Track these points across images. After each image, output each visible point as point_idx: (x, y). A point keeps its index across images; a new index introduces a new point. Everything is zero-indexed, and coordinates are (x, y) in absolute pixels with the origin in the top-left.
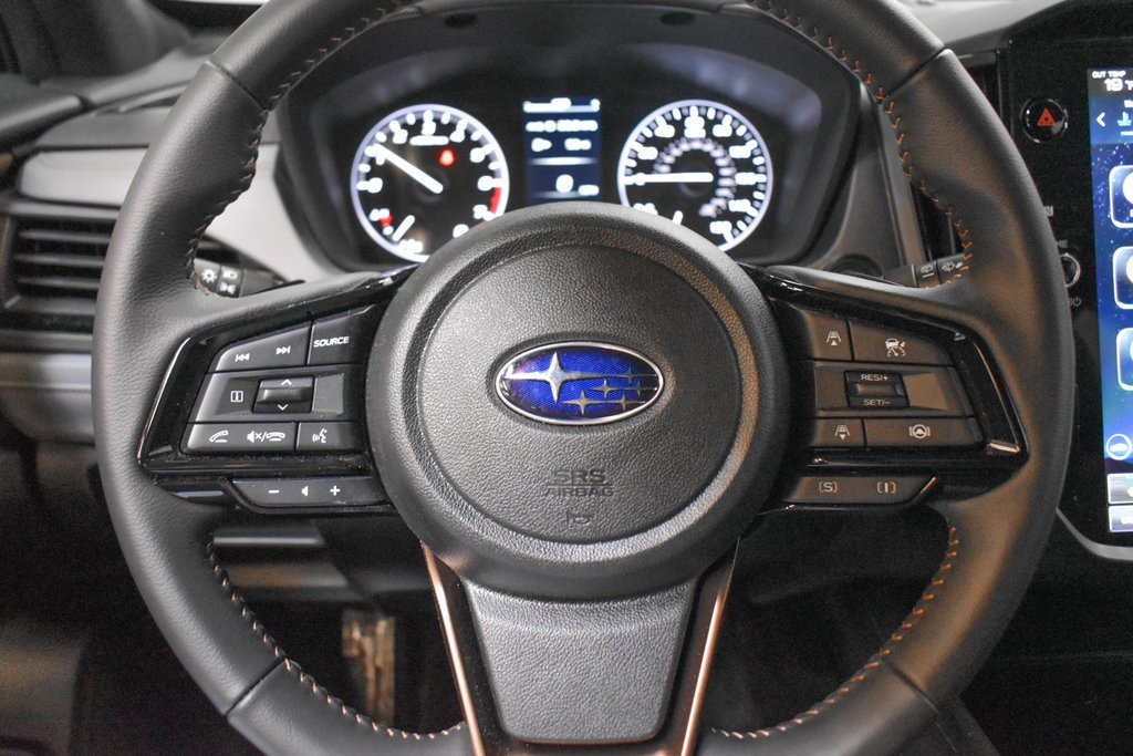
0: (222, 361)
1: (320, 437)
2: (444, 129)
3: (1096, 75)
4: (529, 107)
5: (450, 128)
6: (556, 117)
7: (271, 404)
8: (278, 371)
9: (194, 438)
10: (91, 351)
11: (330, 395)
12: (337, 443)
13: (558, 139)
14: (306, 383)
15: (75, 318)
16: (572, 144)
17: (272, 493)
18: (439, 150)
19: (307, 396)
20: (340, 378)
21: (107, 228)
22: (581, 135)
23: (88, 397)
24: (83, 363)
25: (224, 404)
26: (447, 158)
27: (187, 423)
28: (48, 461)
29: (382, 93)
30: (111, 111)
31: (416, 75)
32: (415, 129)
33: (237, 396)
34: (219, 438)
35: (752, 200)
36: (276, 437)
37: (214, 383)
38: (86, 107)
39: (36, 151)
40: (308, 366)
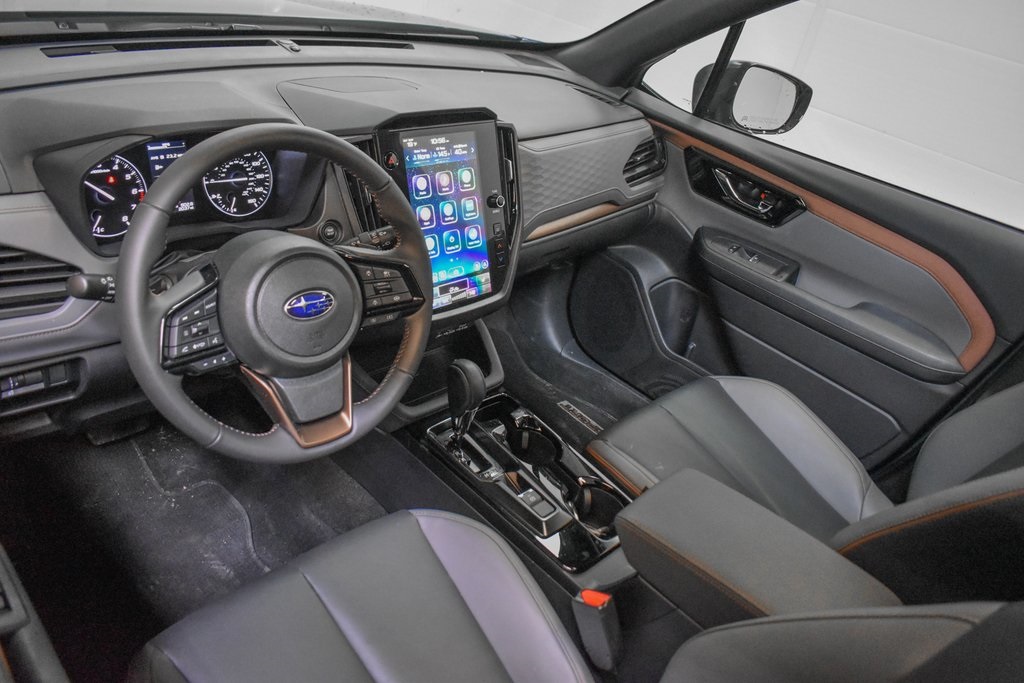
0: (178, 322)
1: (215, 341)
3: (405, 141)
4: (150, 148)
6: (165, 152)
12: (220, 342)
13: (167, 164)
14: (206, 322)
17: (205, 365)
18: (106, 176)
19: (207, 327)
20: (214, 319)
26: (111, 180)
33: (185, 334)
34: (183, 350)
35: (264, 186)
36: (202, 345)
40: (206, 316)
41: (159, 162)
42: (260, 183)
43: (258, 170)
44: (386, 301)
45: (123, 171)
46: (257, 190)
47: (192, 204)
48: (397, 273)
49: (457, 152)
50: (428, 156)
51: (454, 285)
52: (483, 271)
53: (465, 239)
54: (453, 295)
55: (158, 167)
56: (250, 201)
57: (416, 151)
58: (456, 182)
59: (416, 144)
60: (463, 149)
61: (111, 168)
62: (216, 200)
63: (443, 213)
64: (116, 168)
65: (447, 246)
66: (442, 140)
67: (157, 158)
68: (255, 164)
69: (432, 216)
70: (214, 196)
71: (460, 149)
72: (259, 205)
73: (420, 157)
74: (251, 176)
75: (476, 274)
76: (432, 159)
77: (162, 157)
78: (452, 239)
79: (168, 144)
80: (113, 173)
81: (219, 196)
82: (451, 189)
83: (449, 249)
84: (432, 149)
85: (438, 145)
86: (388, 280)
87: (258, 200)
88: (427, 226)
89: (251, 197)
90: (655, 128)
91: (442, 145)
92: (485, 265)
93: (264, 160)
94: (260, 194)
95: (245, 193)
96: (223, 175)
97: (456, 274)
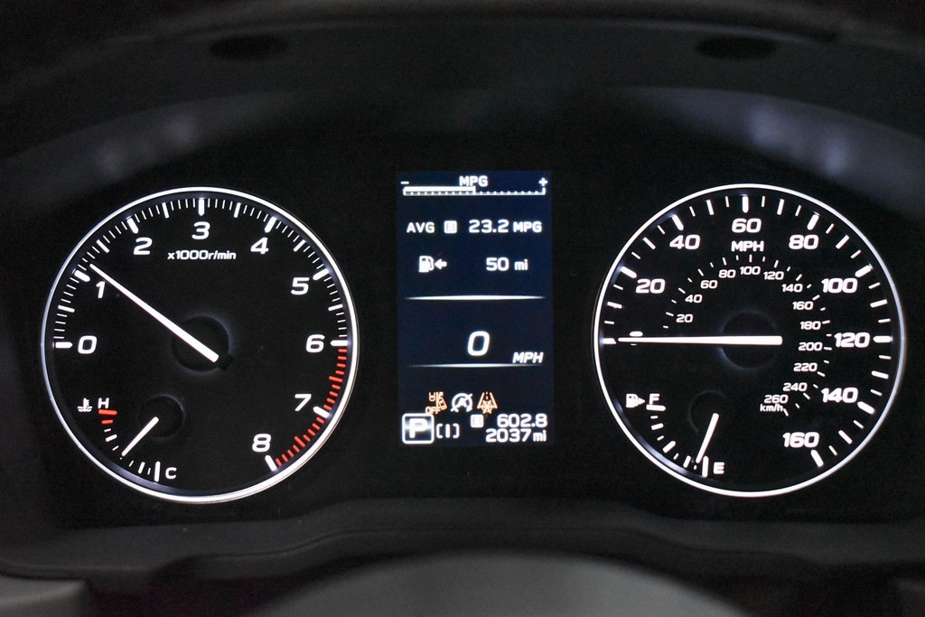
2: (231, 232)
5: (256, 229)
6: (463, 208)
13: (465, 255)
16: (496, 264)
22: (511, 246)
32: (173, 231)
35: (864, 384)
41: (435, 244)
42: (847, 368)
43: (848, 313)
45: (287, 259)
46: (831, 396)
47: (542, 419)
55: (426, 265)
56: (793, 440)
61: (241, 247)
62: (638, 419)
64: (261, 247)
67: (430, 227)
68: (833, 285)
70: (631, 401)
72: (830, 461)
74: (811, 336)
77: (451, 227)
79: (483, 181)
81: (654, 404)
87: (828, 438)
89: (798, 422)
93: (876, 274)
94: (845, 413)
95: (774, 403)
96: (682, 318)
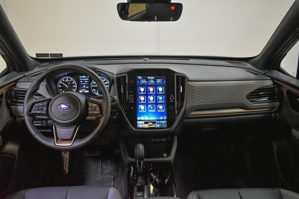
0: (35, 105)
1: (44, 112)
2: (69, 79)
3: (138, 77)
4: (80, 77)
5: (70, 79)
6: (84, 78)
7: (39, 109)
8: (40, 106)
9: (32, 112)
10: (23, 106)
11: (45, 109)
12: (45, 113)
13: (84, 81)
14: (43, 107)
15: (22, 102)
16: (85, 81)
17: (39, 117)
18: (68, 82)
19: (43, 109)
20: (46, 107)
21: (26, 91)
22: (86, 80)
23: (23, 111)
24: (22, 107)
25: (35, 109)
26: (69, 83)
27: (31, 111)
28: (18, 119)
29: (62, 75)
30: (27, 77)
31: (66, 73)
32: (65, 79)
33: (36, 108)
34: (34, 112)
36: (40, 112)
37: (34, 107)
38: (25, 76)
39: (18, 82)
40: (43, 106)
41: (82, 80)
44: (93, 113)
45: (72, 81)
47: (88, 91)
48: (97, 106)
49: (157, 82)
50: (146, 82)
51: (151, 122)
52: (163, 120)
53: (157, 109)
54: (149, 125)
55: (81, 82)
57: (141, 80)
58: (157, 91)
59: (142, 78)
60: (160, 81)
61: (70, 80)
63: (149, 99)
64: (71, 80)
65: (149, 109)
66: (152, 78)
67: (81, 79)
68: (106, 83)
69: (145, 99)
70: (93, 90)
71: (159, 81)
73: (143, 82)
75: (160, 120)
76: (147, 83)
77: (83, 79)
78: (152, 108)
79: (85, 76)
80: (70, 82)
81: (95, 90)
82: (153, 92)
83: (150, 110)
84: (148, 80)
85: (150, 79)
86: (95, 107)
88: (142, 102)
90: (274, 83)
91: (152, 79)
92: (165, 118)
93: (108, 82)
97: (152, 118)
